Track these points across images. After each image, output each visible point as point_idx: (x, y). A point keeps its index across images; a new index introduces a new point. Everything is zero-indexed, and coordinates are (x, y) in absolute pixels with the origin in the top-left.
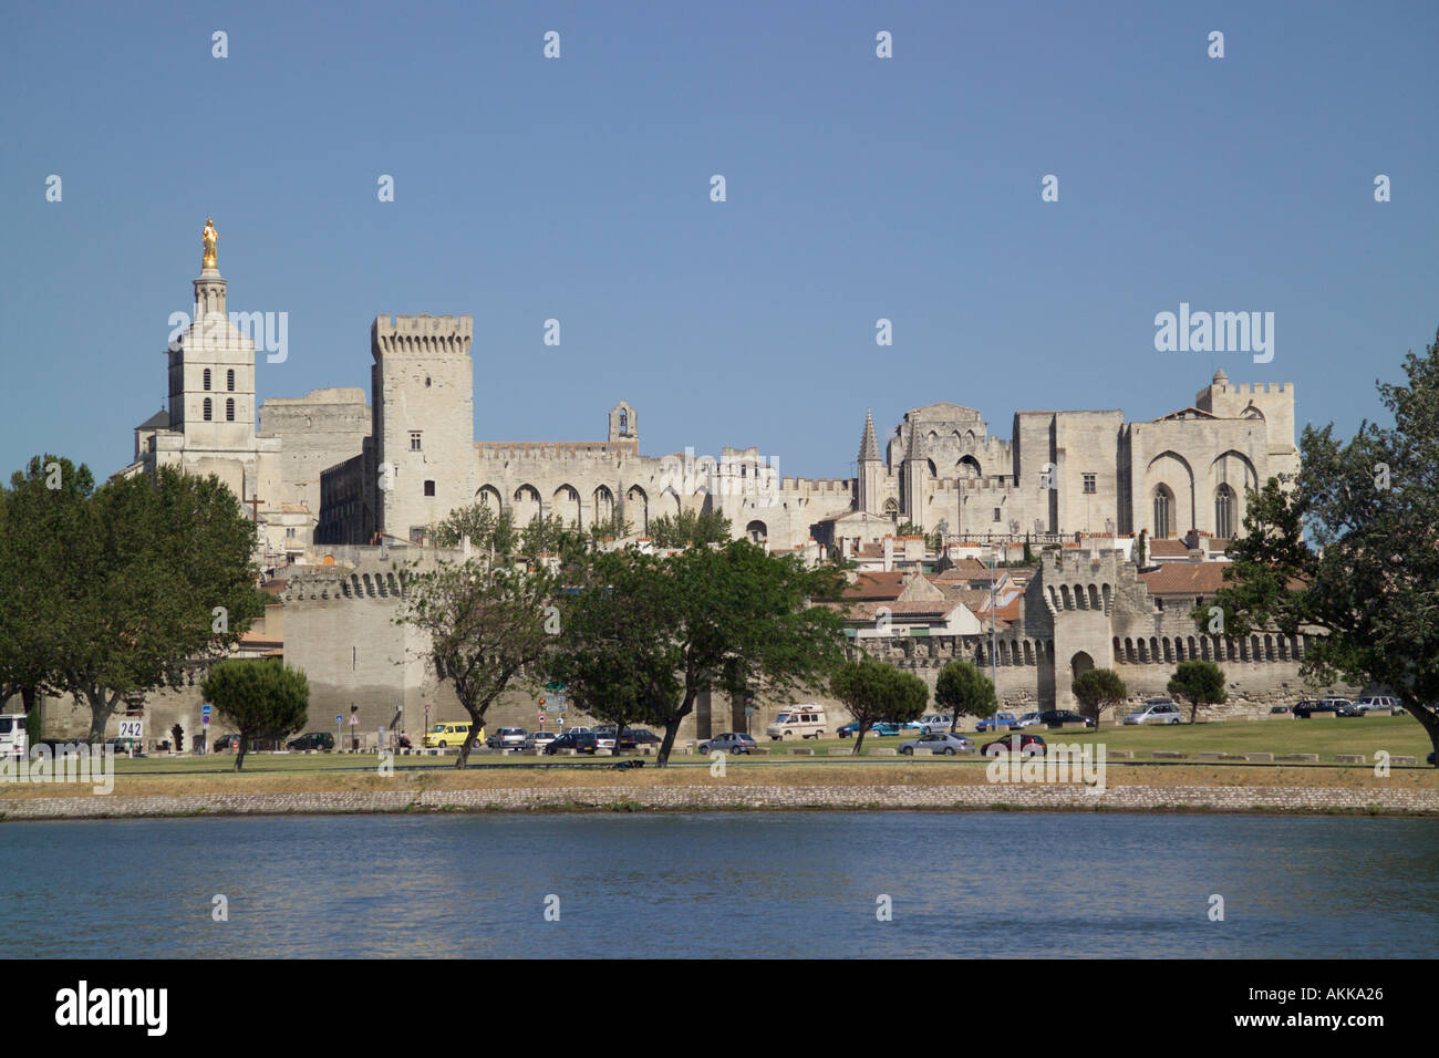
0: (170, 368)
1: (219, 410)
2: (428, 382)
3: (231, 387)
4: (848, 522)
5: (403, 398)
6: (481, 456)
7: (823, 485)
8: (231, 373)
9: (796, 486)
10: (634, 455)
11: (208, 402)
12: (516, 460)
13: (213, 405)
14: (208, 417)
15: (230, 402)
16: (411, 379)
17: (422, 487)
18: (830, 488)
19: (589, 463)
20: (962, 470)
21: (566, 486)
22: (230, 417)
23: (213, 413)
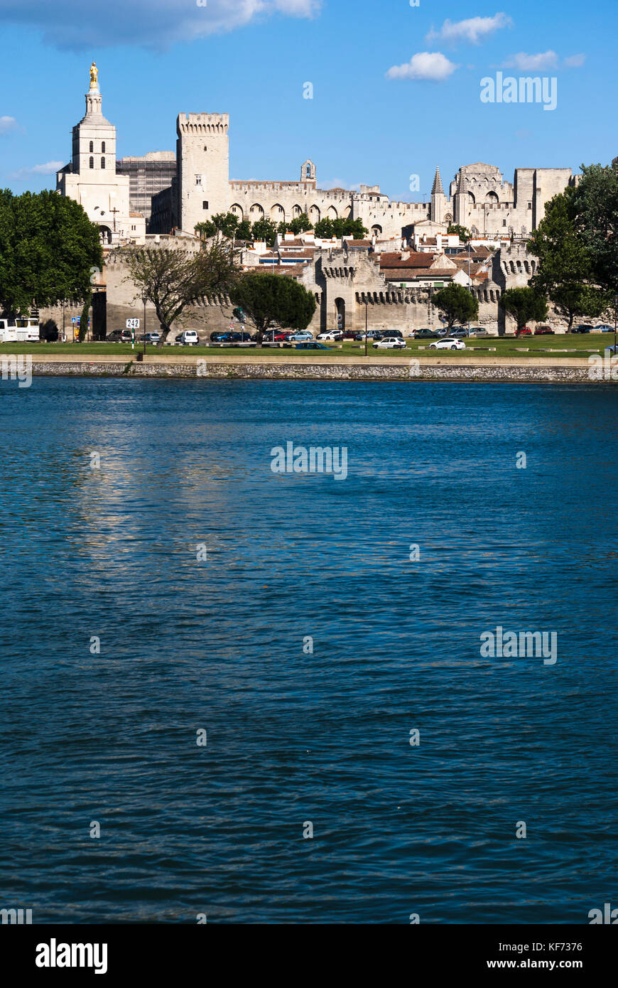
0: (73, 140)
1: (97, 163)
2: (205, 149)
3: (103, 151)
4: (422, 226)
5: (192, 157)
6: (233, 188)
7: (412, 206)
8: (103, 143)
9: (398, 206)
10: (314, 188)
11: (91, 159)
12: (251, 190)
13: (94, 161)
14: (91, 166)
15: (103, 159)
16: (196, 147)
17: (202, 204)
18: (416, 207)
19: (289, 193)
20: (489, 200)
21: (278, 205)
22: (103, 166)
23: (94, 165)
